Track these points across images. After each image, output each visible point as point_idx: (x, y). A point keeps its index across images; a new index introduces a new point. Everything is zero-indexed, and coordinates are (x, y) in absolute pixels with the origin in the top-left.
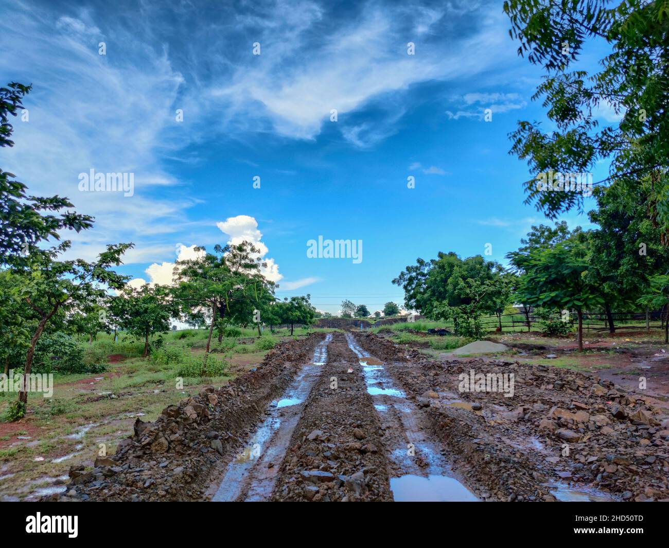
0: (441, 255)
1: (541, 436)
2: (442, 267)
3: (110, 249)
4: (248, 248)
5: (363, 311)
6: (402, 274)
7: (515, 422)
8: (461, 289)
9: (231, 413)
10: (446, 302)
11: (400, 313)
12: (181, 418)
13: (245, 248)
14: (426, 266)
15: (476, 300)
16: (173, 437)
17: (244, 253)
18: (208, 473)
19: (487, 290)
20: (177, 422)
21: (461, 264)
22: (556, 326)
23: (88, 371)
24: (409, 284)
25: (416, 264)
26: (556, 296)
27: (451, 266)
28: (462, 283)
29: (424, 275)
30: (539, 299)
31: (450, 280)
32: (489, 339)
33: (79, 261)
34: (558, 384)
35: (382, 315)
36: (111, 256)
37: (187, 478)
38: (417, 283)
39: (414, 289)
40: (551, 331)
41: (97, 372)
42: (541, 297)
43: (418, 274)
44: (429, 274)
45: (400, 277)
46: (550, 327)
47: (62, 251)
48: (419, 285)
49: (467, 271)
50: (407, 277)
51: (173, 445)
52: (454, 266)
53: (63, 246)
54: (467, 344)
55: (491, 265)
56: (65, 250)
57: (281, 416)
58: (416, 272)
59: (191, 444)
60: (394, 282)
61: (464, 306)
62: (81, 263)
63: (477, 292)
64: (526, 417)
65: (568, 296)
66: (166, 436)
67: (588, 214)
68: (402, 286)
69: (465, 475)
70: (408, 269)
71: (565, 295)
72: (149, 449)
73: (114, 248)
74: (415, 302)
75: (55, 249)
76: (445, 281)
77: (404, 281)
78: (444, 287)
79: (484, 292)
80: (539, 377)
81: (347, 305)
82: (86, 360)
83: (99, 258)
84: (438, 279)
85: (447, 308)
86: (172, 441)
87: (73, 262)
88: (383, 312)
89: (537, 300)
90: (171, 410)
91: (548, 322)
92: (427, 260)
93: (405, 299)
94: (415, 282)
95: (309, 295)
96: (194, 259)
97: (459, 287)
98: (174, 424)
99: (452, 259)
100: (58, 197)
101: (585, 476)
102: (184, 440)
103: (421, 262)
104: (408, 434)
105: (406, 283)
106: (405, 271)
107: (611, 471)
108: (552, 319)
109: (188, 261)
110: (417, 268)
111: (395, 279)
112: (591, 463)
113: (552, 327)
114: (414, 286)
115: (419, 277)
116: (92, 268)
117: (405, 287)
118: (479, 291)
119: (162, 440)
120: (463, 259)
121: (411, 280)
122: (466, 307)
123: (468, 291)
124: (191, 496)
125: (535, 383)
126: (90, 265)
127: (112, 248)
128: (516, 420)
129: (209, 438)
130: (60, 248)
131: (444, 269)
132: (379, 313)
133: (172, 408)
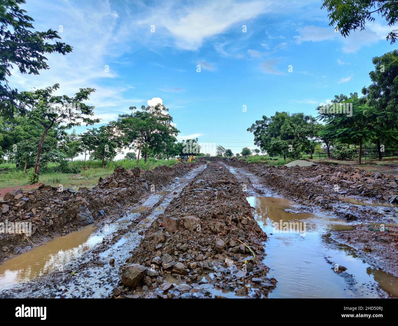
0: (277, 113)
1: (330, 184)
2: (277, 119)
3: (81, 91)
4: (161, 108)
5: (229, 153)
6: (253, 125)
7: (316, 181)
8: (288, 130)
9: (153, 176)
10: (279, 137)
11: (251, 154)
12: (125, 173)
13: (159, 108)
14: (268, 120)
15: (297, 136)
16: (120, 181)
17: (159, 111)
18: (140, 195)
19: (304, 131)
20: (123, 175)
21: (289, 118)
22: (346, 154)
23: (71, 173)
24: (257, 131)
25: (262, 119)
26: (347, 131)
27: (283, 118)
28: (289, 127)
29: (266, 126)
30: (336, 133)
31: (282, 127)
32: (304, 159)
33: (64, 96)
34: (344, 171)
35: (241, 155)
36: (83, 95)
37: (129, 193)
38: (262, 131)
39: (260, 134)
40: (342, 157)
41: (76, 173)
42: (337, 132)
43: (262, 125)
44: (269, 125)
45: (252, 127)
46: (342, 154)
47: (54, 90)
48: (263, 132)
49: (293, 121)
50: (256, 127)
51: (120, 185)
52: (285, 118)
53: (55, 87)
54: (291, 162)
55: (307, 118)
56: (56, 89)
57: (181, 183)
58: (262, 124)
59: (131, 184)
60: (248, 130)
61: (290, 140)
62: (66, 98)
63: (298, 132)
64: (323, 178)
65: (354, 131)
66: (117, 180)
67: (370, 74)
68: (253, 133)
69: (285, 195)
70: (257, 122)
71: (352, 130)
72: (108, 185)
73: (84, 90)
74: (261, 142)
75: (50, 88)
76: (279, 128)
77: (254, 129)
78: (278, 131)
79: (303, 131)
80: (333, 169)
81: (220, 148)
82: (70, 166)
83: (76, 96)
84: (275, 127)
85: (280, 141)
86: (120, 183)
87: (61, 97)
88: (241, 153)
89: (335, 134)
90: (119, 169)
91: (341, 151)
92: (269, 117)
93: (255, 140)
94: (261, 130)
95: (197, 139)
96: (130, 114)
97: (287, 129)
98: (120, 175)
99: (284, 115)
100: (52, 30)
101: (354, 193)
102: (126, 182)
103: (265, 118)
104: (253, 185)
105: (255, 130)
106: (255, 123)
107: (370, 188)
108: (344, 149)
109: (126, 115)
110: (262, 121)
111: (249, 128)
112: (359, 187)
113: (343, 154)
114: (260, 132)
115: (264, 127)
116: (72, 101)
117: (255, 133)
118: (300, 131)
119: (115, 181)
120: (291, 115)
121: (258, 129)
122: (291, 141)
123: (293, 131)
124: (131, 201)
125: (330, 172)
126: (71, 99)
127: (83, 91)
128: (317, 180)
129: (140, 182)
130: (53, 88)
131: (279, 121)
132: (239, 154)
133: (119, 168)
